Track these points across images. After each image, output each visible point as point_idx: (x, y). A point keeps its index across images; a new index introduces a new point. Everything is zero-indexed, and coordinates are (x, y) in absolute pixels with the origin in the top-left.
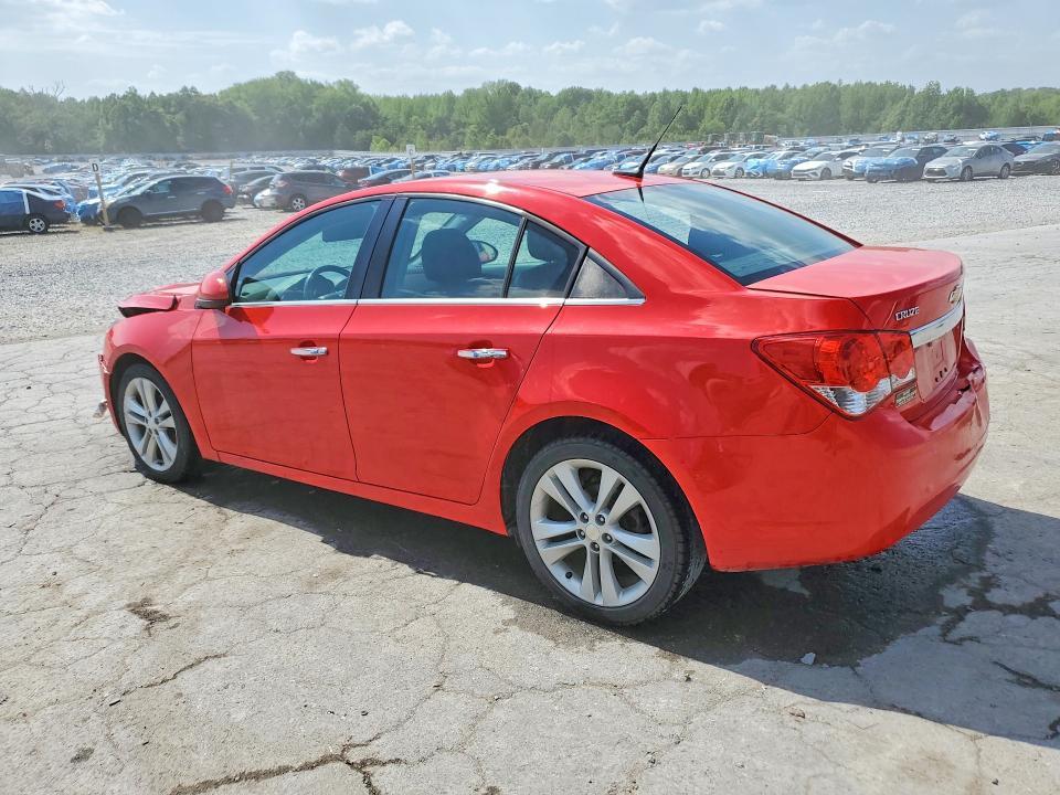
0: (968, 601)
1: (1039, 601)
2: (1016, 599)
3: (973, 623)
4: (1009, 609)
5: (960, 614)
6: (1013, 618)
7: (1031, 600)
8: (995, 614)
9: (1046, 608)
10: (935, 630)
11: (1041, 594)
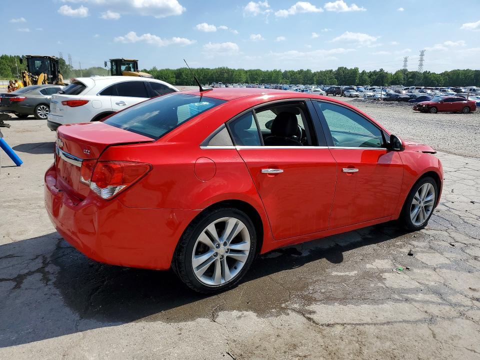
0: (46, 269)
1: (21, 282)
2: (30, 278)
3: (38, 264)
4: (30, 273)
5: (45, 264)
6: (26, 271)
7: (24, 281)
8: (33, 269)
9: (16, 281)
10: (48, 256)
11: (22, 285)
